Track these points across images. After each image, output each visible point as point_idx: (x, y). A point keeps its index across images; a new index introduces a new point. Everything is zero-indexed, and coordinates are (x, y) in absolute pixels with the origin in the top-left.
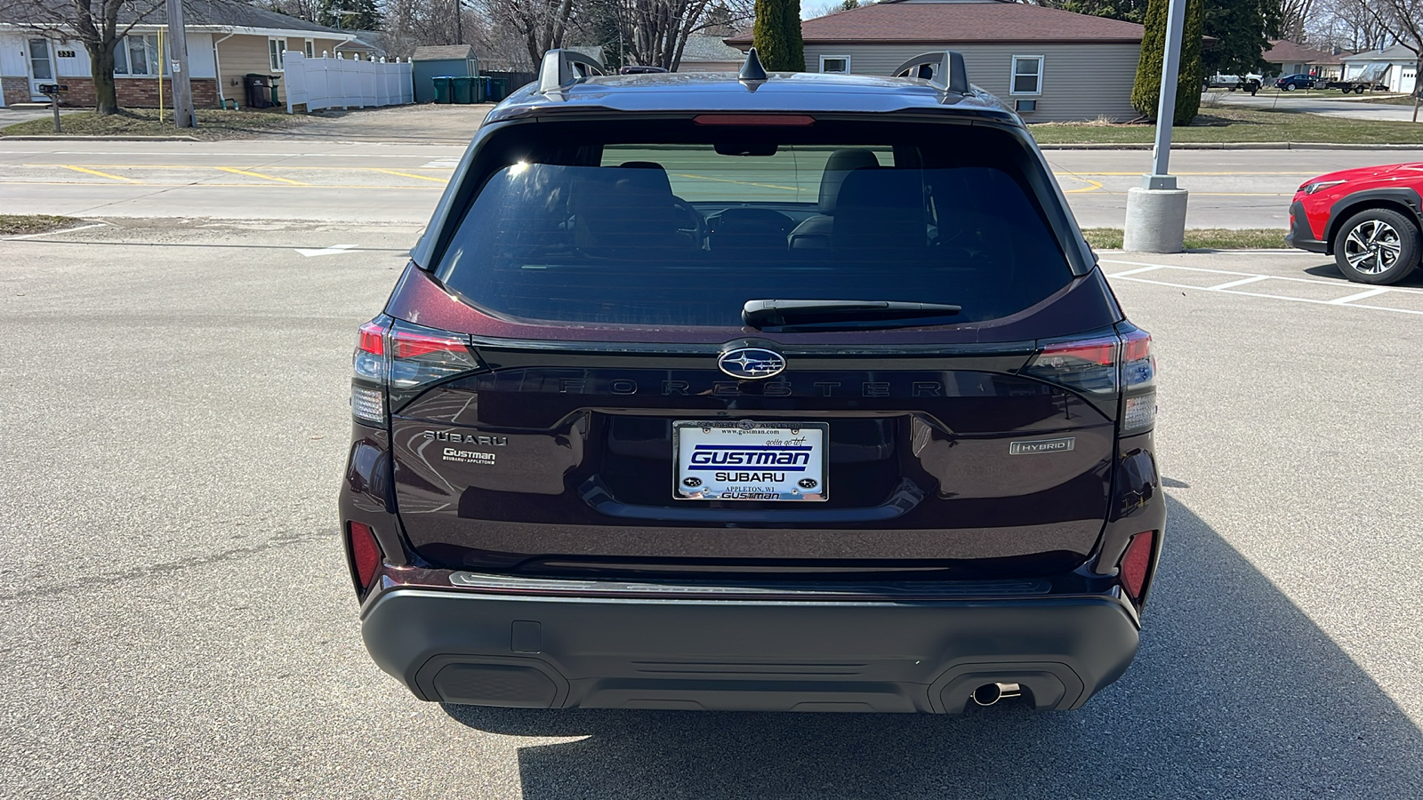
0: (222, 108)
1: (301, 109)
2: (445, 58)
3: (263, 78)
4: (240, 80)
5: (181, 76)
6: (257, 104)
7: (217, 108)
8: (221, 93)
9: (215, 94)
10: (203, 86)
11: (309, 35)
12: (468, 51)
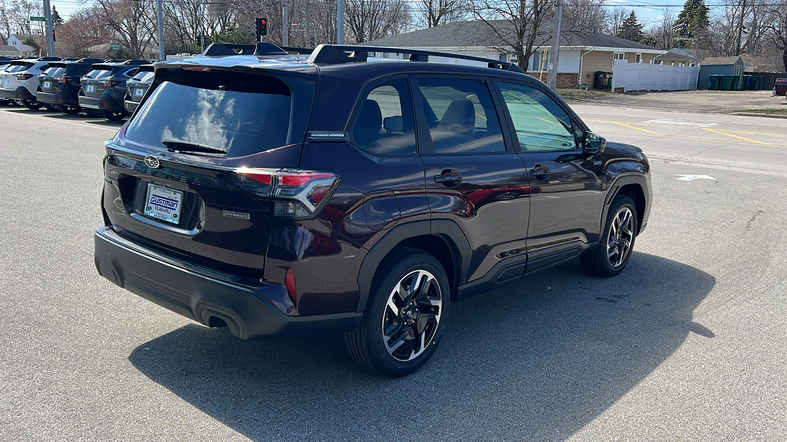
0: (579, 88)
1: (620, 90)
2: (721, 64)
3: (605, 74)
4: (592, 75)
5: (552, 71)
6: (599, 87)
7: (577, 89)
8: (580, 81)
9: (576, 81)
10: (571, 77)
11: (639, 51)
12: (737, 60)
